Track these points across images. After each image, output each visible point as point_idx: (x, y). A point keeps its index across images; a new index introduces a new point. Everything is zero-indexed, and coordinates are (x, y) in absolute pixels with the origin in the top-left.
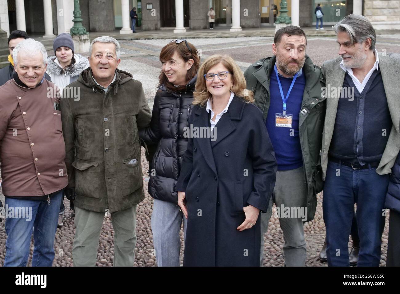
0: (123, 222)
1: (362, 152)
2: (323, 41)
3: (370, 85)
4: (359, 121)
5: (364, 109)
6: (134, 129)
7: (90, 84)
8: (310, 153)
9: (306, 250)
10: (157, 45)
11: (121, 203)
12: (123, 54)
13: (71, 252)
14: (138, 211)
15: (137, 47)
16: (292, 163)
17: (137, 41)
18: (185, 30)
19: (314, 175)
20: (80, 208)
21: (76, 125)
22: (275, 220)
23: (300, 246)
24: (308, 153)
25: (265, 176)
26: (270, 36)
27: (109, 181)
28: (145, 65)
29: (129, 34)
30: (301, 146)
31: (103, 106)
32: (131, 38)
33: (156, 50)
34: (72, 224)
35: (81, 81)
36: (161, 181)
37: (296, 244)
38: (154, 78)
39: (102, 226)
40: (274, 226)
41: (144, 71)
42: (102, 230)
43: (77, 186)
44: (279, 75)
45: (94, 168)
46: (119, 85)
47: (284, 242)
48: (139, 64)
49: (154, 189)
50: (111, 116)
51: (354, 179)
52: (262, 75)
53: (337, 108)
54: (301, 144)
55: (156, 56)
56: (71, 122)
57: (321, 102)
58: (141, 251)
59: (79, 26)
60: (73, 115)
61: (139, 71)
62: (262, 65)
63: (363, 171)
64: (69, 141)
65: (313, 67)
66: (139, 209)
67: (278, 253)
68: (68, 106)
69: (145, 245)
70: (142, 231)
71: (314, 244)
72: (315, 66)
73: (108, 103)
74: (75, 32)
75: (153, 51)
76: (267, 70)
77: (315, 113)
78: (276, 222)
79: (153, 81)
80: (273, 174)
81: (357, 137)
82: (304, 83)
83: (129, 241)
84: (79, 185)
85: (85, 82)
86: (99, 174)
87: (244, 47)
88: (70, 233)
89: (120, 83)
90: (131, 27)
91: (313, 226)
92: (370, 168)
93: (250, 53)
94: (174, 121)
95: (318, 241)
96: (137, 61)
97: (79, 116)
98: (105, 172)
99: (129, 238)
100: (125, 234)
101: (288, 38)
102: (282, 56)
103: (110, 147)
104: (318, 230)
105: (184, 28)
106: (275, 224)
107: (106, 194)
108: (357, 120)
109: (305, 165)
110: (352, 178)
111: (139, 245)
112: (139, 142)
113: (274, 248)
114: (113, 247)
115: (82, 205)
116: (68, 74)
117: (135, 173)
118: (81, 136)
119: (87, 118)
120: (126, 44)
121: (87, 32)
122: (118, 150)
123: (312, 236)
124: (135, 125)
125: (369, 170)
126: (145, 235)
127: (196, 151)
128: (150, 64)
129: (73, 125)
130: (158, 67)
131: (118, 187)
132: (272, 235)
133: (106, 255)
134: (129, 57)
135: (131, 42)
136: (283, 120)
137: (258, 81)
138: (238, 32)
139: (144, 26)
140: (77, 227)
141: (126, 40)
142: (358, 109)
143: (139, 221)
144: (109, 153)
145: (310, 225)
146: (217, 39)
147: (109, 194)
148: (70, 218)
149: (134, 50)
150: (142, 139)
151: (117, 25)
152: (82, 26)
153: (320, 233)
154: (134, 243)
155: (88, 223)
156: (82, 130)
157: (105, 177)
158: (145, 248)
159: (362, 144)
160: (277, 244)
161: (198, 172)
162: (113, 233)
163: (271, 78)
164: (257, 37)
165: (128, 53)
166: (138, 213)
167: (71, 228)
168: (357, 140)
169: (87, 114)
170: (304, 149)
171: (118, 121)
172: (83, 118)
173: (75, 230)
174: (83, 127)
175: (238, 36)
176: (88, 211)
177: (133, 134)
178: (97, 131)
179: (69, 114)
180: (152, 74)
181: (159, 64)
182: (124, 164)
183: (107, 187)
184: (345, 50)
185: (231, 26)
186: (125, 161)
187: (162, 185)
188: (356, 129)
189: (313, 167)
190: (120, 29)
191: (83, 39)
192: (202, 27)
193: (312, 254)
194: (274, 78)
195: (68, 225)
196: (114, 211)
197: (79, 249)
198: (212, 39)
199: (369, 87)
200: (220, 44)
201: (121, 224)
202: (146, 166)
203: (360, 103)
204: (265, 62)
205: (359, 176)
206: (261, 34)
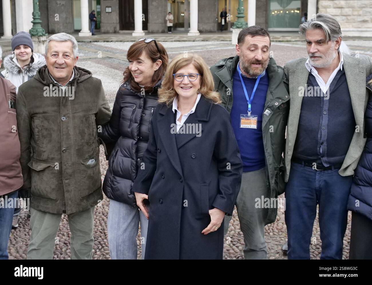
0: (81, 223)
1: (326, 153)
2: (278, 46)
3: (335, 85)
4: (323, 121)
5: (329, 110)
6: (93, 128)
7: (47, 82)
8: (273, 155)
9: (266, 253)
10: (116, 47)
11: (79, 205)
12: (82, 55)
13: (26, 254)
14: (96, 212)
15: (96, 49)
16: (254, 164)
17: (96, 43)
18: (144, 34)
19: (276, 176)
20: (35, 209)
21: (33, 124)
22: (234, 221)
23: (261, 249)
24: (271, 154)
25: (231, 178)
26: (227, 41)
27: (66, 182)
28: (103, 67)
29: (88, 37)
30: (265, 147)
31: (61, 104)
32: (89, 40)
33: (115, 53)
34: (28, 225)
35: (38, 79)
36: (118, 181)
37: (256, 246)
38: (113, 80)
39: (59, 227)
40: (233, 228)
41: (102, 72)
42: (59, 232)
43: (33, 187)
44: (242, 75)
45: (51, 168)
46: (77, 83)
47: (245, 244)
48: (98, 66)
49: (110, 189)
50: (69, 115)
51: (317, 180)
52: (225, 75)
53: (300, 109)
54: (264, 146)
55: (114, 58)
56: (27, 121)
57: (285, 103)
58: (98, 253)
59: (38, 27)
60: (29, 114)
61: (98, 73)
62: (224, 65)
63: (327, 172)
64: (24, 140)
65: (277, 68)
66: (97, 210)
67: (237, 255)
68: (24, 104)
69: (103, 247)
70: (99, 233)
71: (273, 245)
72: (278, 67)
73: (65, 102)
74: (34, 33)
75: (111, 54)
76: (230, 70)
77: (278, 114)
78: (235, 223)
79: (111, 83)
80: (238, 176)
81: (321, 137)
82: (267, 83)
83: (86, 243)
84: (35, 187)
85: (42, 80)
86: (56, 175)
87: (201, 50)
88: (25, 235)
89: (79, 81)
90: (90, 29)
91: (272, 228)
92: (333, 169)
93: (207, 57)
94: (136, 122)
95: (277, 243)
96: (95, 62)
97: (36, 115)
98: (63, 172)
99: (87, 240)
100: (83, 236)
101: (252, 38)
102: (246, 56)
103: (67, 147)
104: (277, 231)
105: (143, 31)
106: (234, 226)
107: (64, 195)
108: (321, 120)
109: (268, 166)
110: (315, 179)
111: (96, 247)
112: (98, 142)
113: (233, 249)
114: (69, 249)
115: (38, 207)
116: (26, 73)
117: (94, 173)
118: (38, 135)
119: (44, 117)
120: (85, 47)
121: (46, 33)
122: (77, 150)
123: (271, 237)
124: (94, 124)
125: (332, 171)
126: (103, 237)
127: (160, 152)
128: (108, 66)
129: (29, 124)
130: (116, 69)
131: (76, 188)
132: (231, 237)
133: (62, 257)
134: (87, 59)
135: (90, 45)
136: (248, 121)
137: (220, 81)
138: (195, 36)
139: (103, 29)
140: (33, 229)
141: (85, 42)
142: (322, 109)
143: (96, 222)
144: (67, 153)
145: (268, 227)
146: (175, 42)
147: (67, 195)
148: (26, 219)
149: (92, 52)
150: (101, 139)
151: (76, 27)
152: (41, 28)
153: (279, 235)
154: (91, 245)
155: (44, 224)
156: (39, 129)
157: (63, 178)
158: (102, 250)
159: (326, 145)
160: (236, 245)
161: (162, 174)
162: (70, 235)
163: (234, 78)
164: (214, 41)
165: (86, 55)
166: (95, 214)
167: (26, 229)
168: (321, 141)
169: (44, 113)
170: (267, 150)
171: (76, 120)
172: (40, 117)
173: (30, 232)
174: (40, 126)
175: (196, 40)
176: (45, 213)
177: (92, 134)
178: (54, 131)
179: (25, 112)
180: (110, 76)
181: (118, 66)
182: (82, 165)
183: (64, 188)
184: (317, 49)
185: (189, 31)
186: (83, 162)
187: (118, 185)
188: (320, 130)
189: (275, 169)
190: (79, 31)
191: (41, 40)
192: (160, 31)
193: (271, 256)
194: (237, 78)
195: (24, 226)
196: (71, 213)
197: (34, 252)
198: (170, 43)
199: (333, 87)
200: (178, 48)
201: (78, 226)
202: (104, 167)
203: (324, 103)
204: (228, 62)
205: (322, 177)
206: (218, 38)
